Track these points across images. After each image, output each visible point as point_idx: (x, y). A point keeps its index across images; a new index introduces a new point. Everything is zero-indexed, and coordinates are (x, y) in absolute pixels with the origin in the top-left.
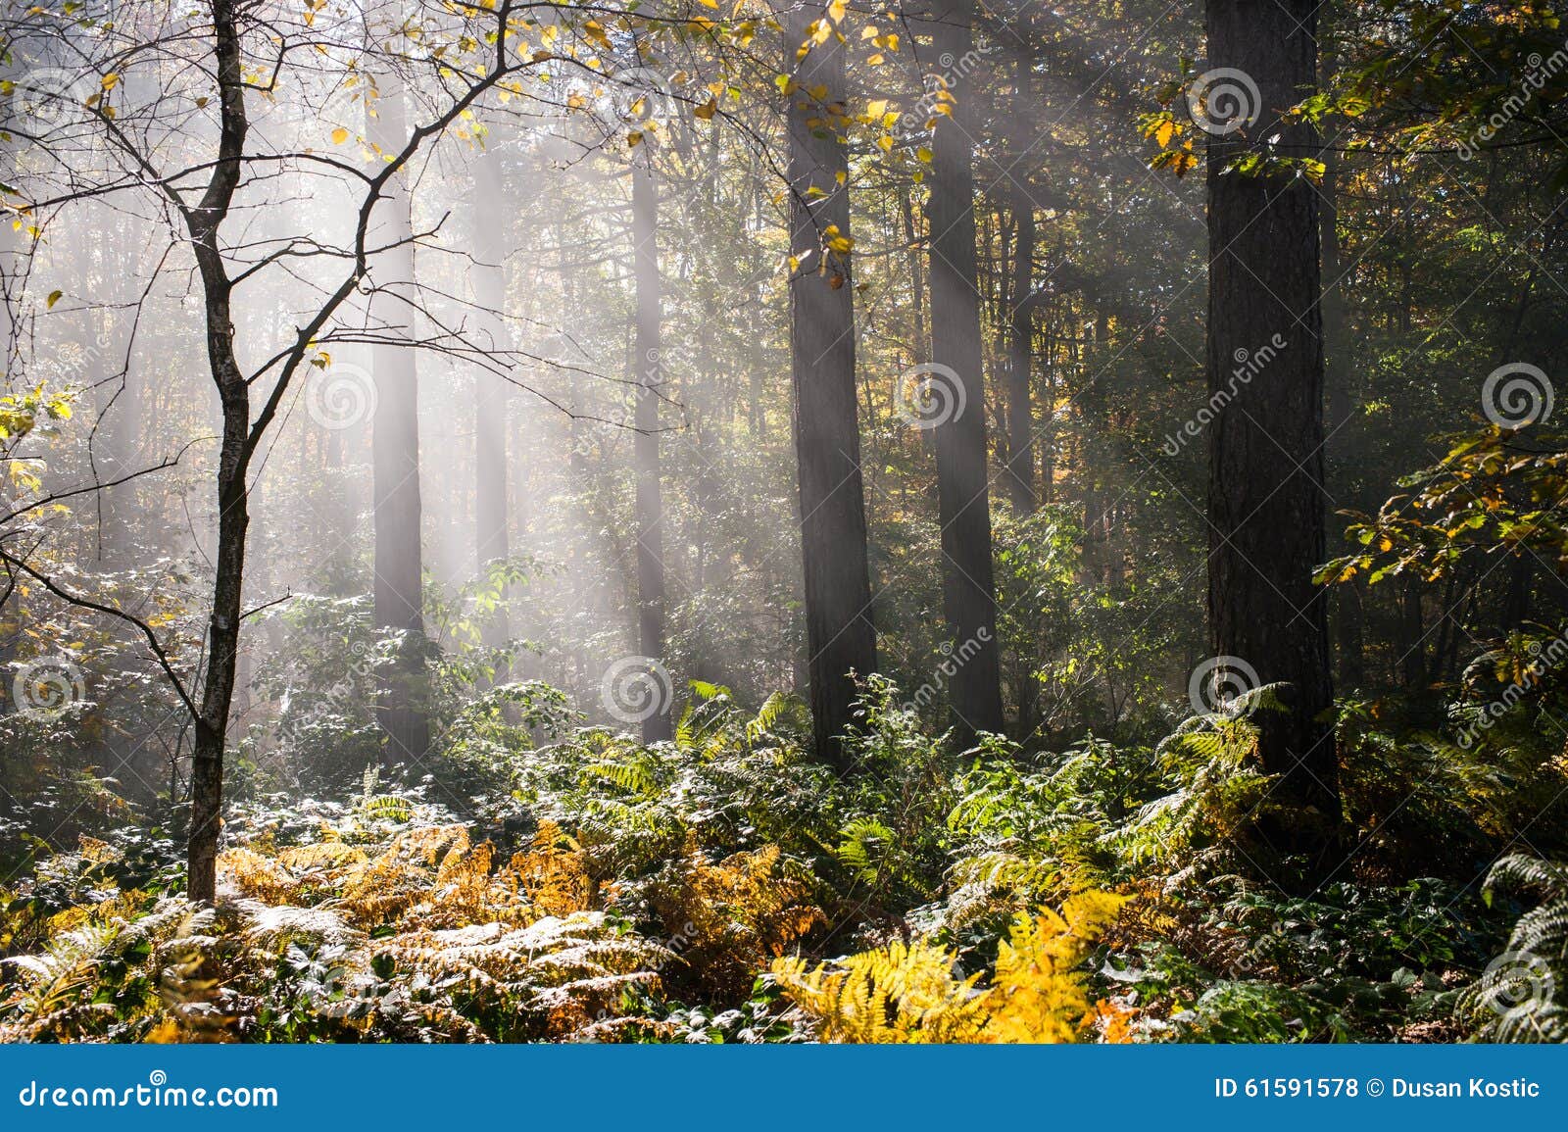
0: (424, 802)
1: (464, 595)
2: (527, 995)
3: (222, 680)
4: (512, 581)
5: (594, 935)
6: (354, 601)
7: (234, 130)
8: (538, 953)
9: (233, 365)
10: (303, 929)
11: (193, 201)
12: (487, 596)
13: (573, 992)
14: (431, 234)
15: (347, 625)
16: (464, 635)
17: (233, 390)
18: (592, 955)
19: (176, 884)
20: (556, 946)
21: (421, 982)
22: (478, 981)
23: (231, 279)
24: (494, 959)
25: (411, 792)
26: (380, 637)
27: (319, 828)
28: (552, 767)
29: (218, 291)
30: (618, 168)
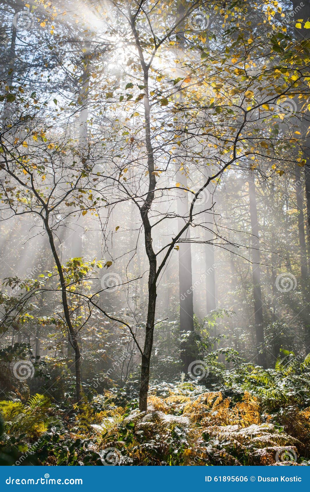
0: (198, 385)
1: (205, 321)
2: (252, 450)
3: (149, 343)
4: (219, 317)
5: (271, 431)
6: (175, 322)
7: (153, 184)
8: (254, 436)
9: (152, 250)
10: (179, 422)
11: (141, 204)
12: (212, 322)
13: (268, 451)
14: (210, 209)
15: (173, 329)
16: (204, 334)
17: (152, 258)
18: (272, 438)
19: (135, 406)
20: (259, 434)
21: (217, 443)
22: (236, 444)
23: (151, 226)
24: (240, 437)
25: (194, 382)
26: (182, 333)
27: (168, 391)
28: (237, 376)
29: (148, 229)
30: (245, 193)
